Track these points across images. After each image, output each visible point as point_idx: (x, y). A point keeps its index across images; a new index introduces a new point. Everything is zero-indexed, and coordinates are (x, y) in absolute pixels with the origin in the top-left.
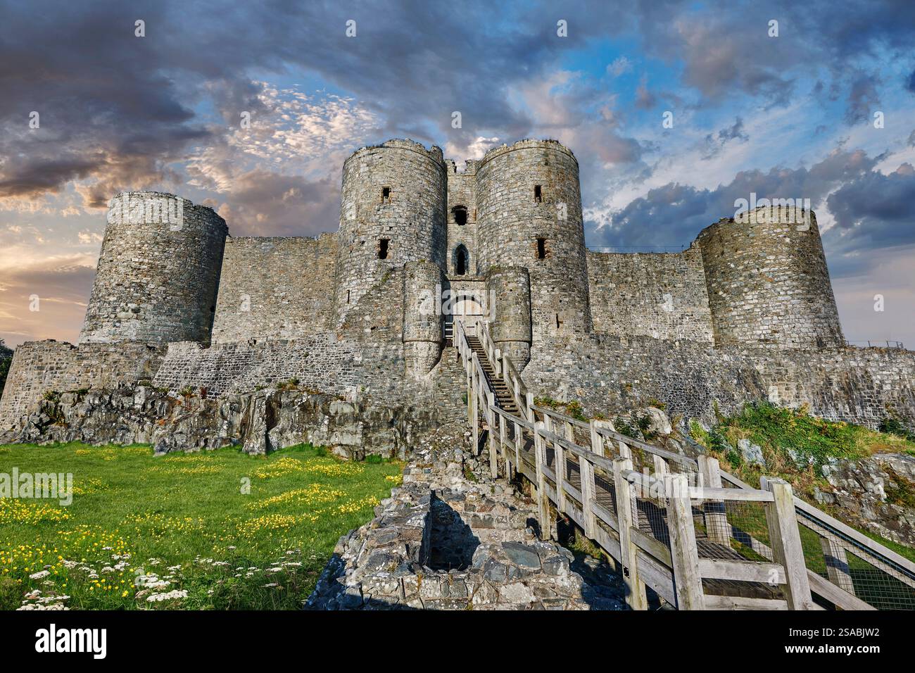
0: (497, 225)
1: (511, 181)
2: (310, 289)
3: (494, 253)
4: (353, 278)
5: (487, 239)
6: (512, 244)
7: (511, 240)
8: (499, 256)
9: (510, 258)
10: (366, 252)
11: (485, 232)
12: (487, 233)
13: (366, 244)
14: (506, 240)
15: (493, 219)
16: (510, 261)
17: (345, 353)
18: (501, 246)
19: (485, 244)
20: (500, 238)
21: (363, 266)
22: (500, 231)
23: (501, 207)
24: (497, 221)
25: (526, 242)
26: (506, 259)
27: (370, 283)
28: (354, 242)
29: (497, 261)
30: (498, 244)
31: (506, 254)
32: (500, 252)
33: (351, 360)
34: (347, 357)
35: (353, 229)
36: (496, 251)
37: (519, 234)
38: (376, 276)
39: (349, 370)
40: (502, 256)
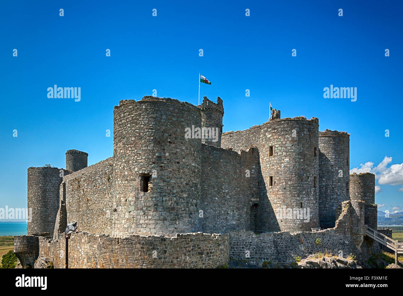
0: (333, 172)
1: (340, 152)
2: (239, 189)
3: (330, 186)
4: (304, 196)
5: (326, 177)
6: (339, 184)
7: (339, 182)
8: (333, 188)
9: (338, 191)
10: (310, 183)
11: (324, 173)
12: (326, 174)
13: (310, 178)
14: (337, 181)
15: (330, 168)
16: (338, 192)
17: (340, 240)
18: (334, 184)
19: (324, 179)
20: (334, 179)
21: (309, 190)
22: (334, 176)
23: (335, 164)
24: (332, 170)
25: (344, 184)
26: (337, 190)
27: (312, 200)
28: (303, 175)
29: (332, 191)
30: (333, 182)
31: (337, 188)
32: (334, 186)
33: (344, 243)
34: (342, 241)
35: (302, 167)
36: (332, 185)
37: (342, 180)
38: (314, 197)
39: (345, 247)
40: (335, 189)
